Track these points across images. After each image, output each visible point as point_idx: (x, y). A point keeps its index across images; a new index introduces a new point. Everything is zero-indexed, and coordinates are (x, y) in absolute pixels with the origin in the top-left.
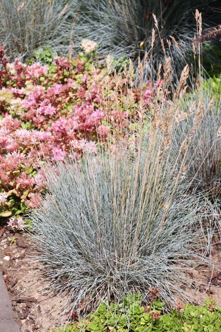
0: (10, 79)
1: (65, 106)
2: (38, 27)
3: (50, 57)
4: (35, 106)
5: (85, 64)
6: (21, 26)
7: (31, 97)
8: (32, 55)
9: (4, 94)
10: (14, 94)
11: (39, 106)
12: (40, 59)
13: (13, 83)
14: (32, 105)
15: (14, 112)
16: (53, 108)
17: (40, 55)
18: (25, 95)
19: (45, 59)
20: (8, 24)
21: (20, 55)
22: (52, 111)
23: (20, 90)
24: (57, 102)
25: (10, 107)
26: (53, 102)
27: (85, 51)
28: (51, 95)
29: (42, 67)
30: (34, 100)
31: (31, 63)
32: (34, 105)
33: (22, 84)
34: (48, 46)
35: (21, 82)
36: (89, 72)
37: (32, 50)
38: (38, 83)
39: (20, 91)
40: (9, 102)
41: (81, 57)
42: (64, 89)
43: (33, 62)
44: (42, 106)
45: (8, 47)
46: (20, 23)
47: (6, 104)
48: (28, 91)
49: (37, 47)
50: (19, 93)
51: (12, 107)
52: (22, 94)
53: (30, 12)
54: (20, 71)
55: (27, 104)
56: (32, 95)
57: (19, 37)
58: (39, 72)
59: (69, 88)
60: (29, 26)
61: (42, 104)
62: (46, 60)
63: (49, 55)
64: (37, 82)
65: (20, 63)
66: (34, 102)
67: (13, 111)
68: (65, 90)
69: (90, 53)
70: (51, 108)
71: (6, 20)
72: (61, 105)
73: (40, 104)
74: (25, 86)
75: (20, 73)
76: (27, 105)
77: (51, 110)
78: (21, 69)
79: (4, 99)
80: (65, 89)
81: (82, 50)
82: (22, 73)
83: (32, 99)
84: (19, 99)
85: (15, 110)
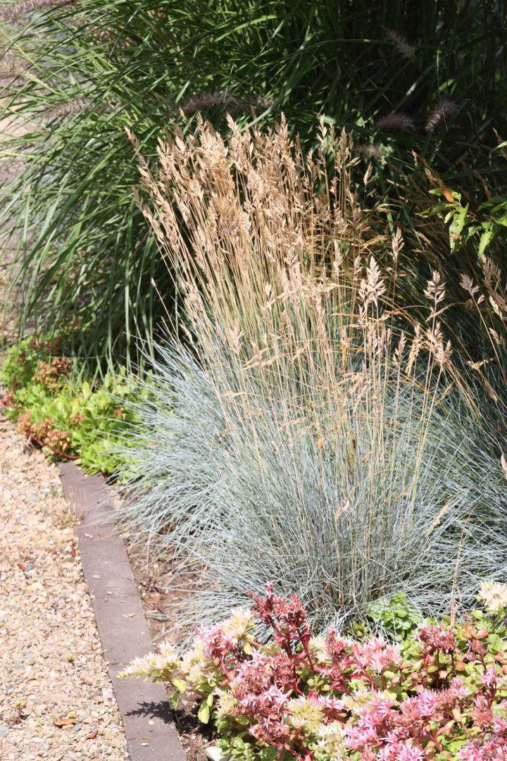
0: (316, 673)
1: (444, 742)
2: (380, 552)
3: (405, 619)
4: (374, 742)
5: (487, 637)
6: (340, 550)
7: (364, 720)
8: (365, 613)
9: (303, 711)
10: (326, 710)
11: (385, 743)
12: (383, 623)
13: (322, 682)
14: (368, 741)
15: (325, 755)
16: (416, 749)
17: (383, 614)
18: (349, 714)
19: (394, 622)
20: (312, 545)
21: (337, 614)
22: (414, 758)
23: (339, 701)
24: (425, 734)
25: (317, 744)
26: (416, 734)
27: (487, 606)
28: (413, 718)
29: (388, 647)
30: (371, 728)
31: (362, 631)
32: (372, 742)
33: (342, 688)
34: (402, 594)
35: (341, 681)
36: (497, 657)
37: (365, 603)
38: (380, 683)
39: (338, 704)
40: (313, 731)
41: (478, 620)
42: (442, 703)
43: (366, 630)
44: (391, 744)
45: (312, 597)
46: (340, 543)
47: (307, 735)
48: (356, 705)
49: (375, 596)
50: (337, 707)
51: (321, 744)
52: (344, 711)
53: (362, 520)
54: (340, 655)
55: (356, 738)
56: (367, 716)
57: (335, 575)
58: (382, 660)
59: (454, 701)
60: (360, 550)
61: (391, 737)
62: (397, 625)
63: (403, 613)
64: (378, 683)
65: (338, 638)
66: (372, 732)
67: (324, 752)
68: (443, 705)
69: (500, 613)
70: (412, 751)
71: (309, 538)
72: (435, 741)
73: (386, 739)
74: (349, 692)
75: (340, 660)
76: (357, 741)
77: (413, 754)
78: (343, 651)
79: (303, 722)
80: (445, 702)
81: (479, 605)
82: (343, 661)
83: (367, 726)
84: (336, 725)
85: (328, 751)
